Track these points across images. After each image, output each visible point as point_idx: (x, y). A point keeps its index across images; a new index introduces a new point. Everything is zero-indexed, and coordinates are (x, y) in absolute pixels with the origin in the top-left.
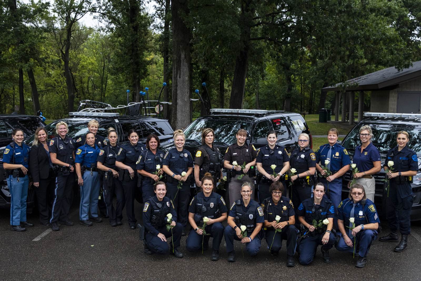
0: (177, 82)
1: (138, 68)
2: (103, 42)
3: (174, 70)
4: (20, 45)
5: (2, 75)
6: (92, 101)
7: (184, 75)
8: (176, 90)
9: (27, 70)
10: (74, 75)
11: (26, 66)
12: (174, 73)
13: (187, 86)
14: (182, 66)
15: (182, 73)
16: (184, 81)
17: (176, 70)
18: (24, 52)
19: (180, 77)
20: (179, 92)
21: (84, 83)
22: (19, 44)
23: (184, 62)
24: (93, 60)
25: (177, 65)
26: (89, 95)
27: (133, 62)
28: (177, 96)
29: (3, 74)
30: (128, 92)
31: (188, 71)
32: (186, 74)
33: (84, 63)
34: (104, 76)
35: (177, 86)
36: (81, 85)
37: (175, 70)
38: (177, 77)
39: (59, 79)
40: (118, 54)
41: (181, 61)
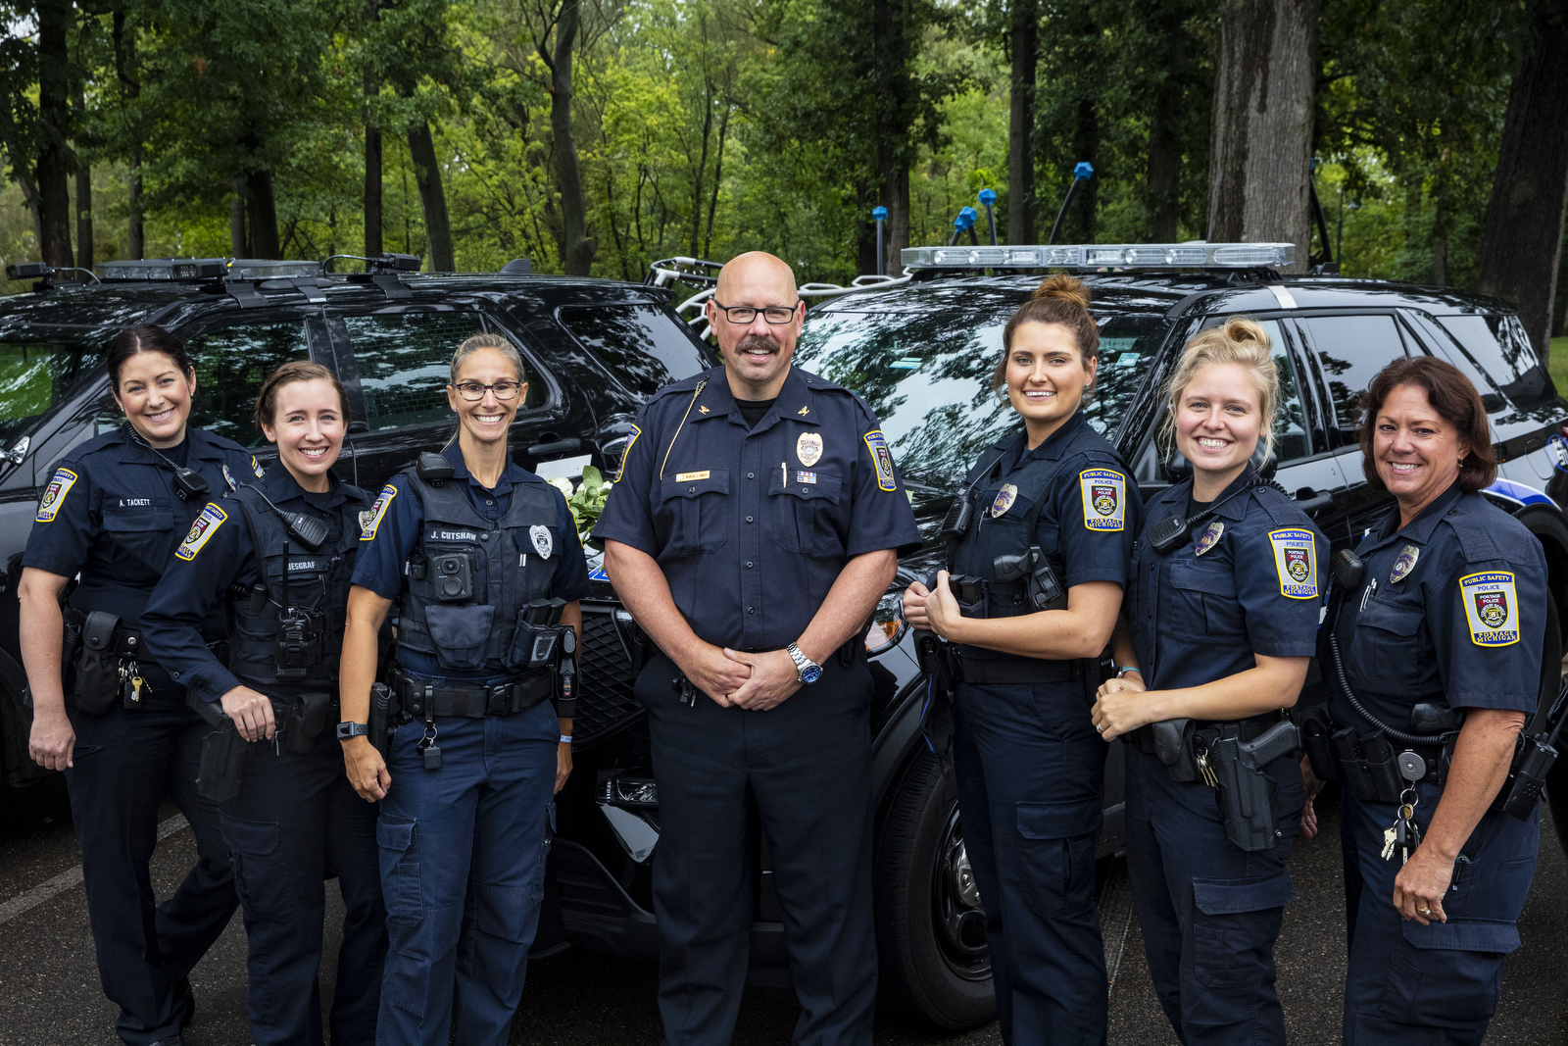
0: (1244, 134)
1: (900, 110)
2: (707, 13)
3: (1231, 66)
4: (384, 14)
5: (308, 149)
6: (704, 263)
7: (1285, 96)
8: (1239, 177)
9: (412, 122)
10: (581, 158)
11: (408, 109)
12: (1230, 85)
13: (1301, 155)
14: (1275, 45)
15: (1275, 85)
16: (1284, 129)
17: (1244, 67)
18: (399, 47)
19: (1262, 108)
20: (1252, 188)
21: (620, 196)
22: (377, 11)
23: (1290, 21)
24: (666, 92)
25: (1248, 39)
26: (642, 249)
27: (877, 84)
28: (1240, 211)
29: (312, 145)
30: (879, 215)
31: (1307, 73)
32: (1297, 91)
33: (626, 103)
34: (707, 166)
35: (1242, 155)
36: (606, 203)
37: (1237, 68)
38: (1244, 106)
39: (517, 177)
40: (813, 46)
41: (1273, 16)
